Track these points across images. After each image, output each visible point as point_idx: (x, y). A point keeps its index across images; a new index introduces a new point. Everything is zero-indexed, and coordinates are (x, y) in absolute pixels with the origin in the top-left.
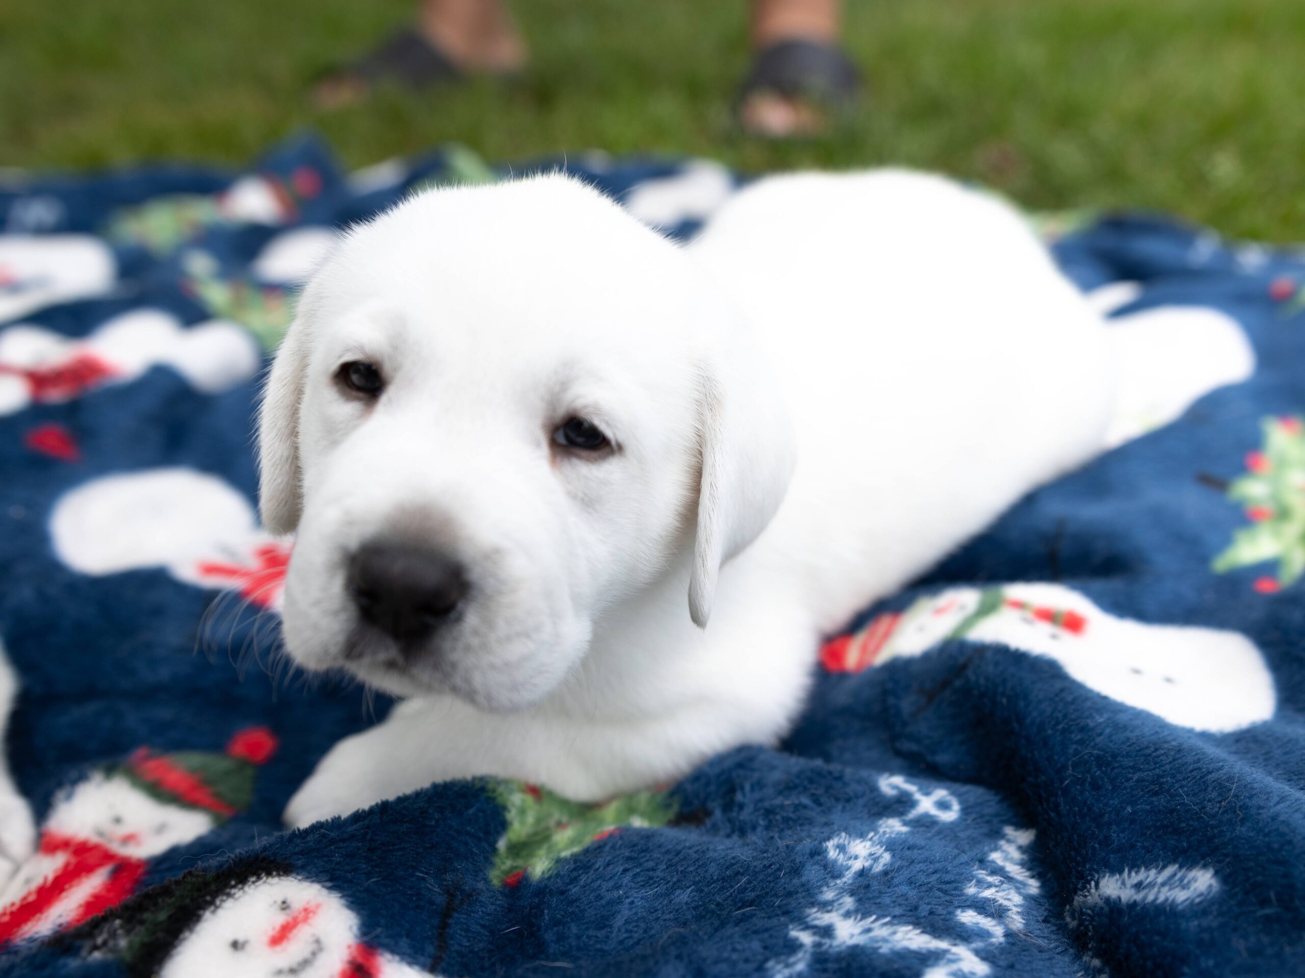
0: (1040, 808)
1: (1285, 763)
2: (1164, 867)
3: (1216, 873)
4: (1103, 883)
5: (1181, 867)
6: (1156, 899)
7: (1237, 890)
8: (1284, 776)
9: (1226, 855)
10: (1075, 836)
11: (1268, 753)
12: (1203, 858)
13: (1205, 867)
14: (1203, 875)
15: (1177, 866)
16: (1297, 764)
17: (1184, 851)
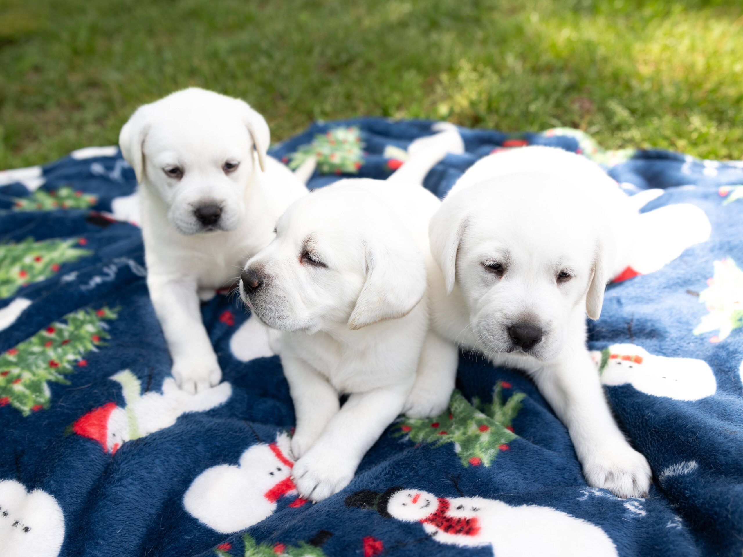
0: (644, 449)
1: (717, 411)
2: (681, 463)
3: (696, 461)
4: (665, 471)
5: (686, 462)
6: (679, 473)
7: (702, 466)
8: (716, 416)
9: (697, 455)
10: (656, 457)
11: (711, 408)
12: (691, 458)
13: (692, 460)
14: (692, 463)
15: (684, 462)
16: (721, 411)
17: (685, 457)
